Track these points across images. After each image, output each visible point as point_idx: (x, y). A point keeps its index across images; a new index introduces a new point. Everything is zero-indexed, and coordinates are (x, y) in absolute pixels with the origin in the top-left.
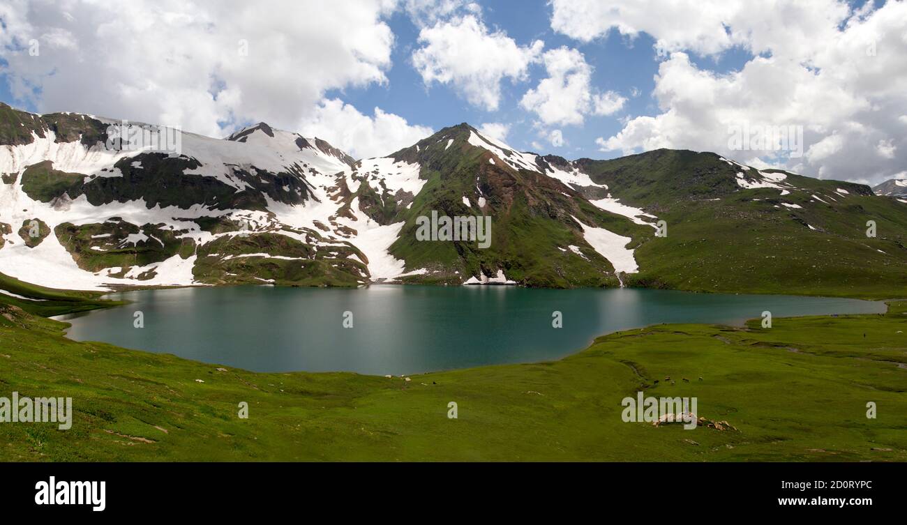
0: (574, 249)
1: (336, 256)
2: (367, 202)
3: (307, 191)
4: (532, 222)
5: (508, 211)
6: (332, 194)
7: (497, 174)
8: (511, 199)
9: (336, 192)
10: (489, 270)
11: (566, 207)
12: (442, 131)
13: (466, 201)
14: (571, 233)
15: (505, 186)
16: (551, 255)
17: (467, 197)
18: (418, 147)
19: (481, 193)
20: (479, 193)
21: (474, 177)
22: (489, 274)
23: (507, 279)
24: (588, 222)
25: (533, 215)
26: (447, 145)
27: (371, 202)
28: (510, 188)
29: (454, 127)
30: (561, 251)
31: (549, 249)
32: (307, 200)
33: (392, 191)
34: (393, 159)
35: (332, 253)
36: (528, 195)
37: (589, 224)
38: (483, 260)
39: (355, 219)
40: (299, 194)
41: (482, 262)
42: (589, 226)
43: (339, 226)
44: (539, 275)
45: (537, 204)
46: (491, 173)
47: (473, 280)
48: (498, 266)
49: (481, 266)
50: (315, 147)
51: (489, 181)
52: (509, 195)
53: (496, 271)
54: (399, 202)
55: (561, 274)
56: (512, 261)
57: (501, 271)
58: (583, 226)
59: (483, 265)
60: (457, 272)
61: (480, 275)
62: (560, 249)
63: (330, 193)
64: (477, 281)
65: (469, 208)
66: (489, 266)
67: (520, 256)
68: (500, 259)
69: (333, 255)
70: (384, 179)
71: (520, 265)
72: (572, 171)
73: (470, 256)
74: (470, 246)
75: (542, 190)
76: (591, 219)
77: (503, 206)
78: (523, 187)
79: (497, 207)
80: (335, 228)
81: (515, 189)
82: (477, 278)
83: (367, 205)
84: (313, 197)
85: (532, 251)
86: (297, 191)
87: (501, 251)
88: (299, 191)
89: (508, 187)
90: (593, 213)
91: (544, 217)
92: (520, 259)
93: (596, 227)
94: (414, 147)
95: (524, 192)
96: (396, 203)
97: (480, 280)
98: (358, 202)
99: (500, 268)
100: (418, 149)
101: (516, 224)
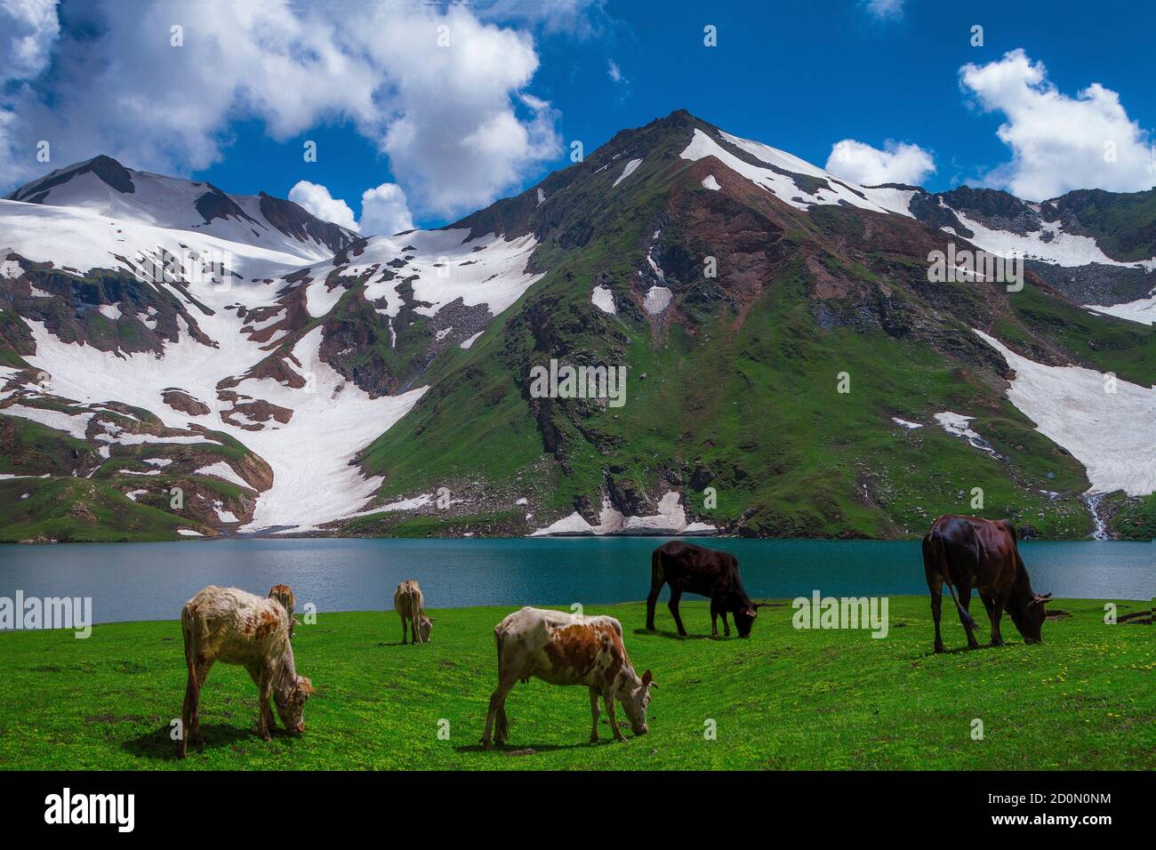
0: (952, 421)
1: (163, 469)
2: (347, 337)
3: (179, 318)
4: (817, 347)
5: (741, 320)
6: (258, 326)
7: (720, 216)
8: (759, 285)
9: (272, 321)
10: (629, 493)
11: (962, 307)
12: (613, 142)
13: (603, 300)
14: (957, 376)
15: (741, 249)
16: (857, 439)
17: (608, 285)
18: (540, 193)
19: (660, 273)
20: (652, 273)
21: (644, 232)
22: (627, 504)
23: (690, 518)
24: (1035, 349)
25: (825, 329)
26: (621, 174)
27: (357, 337)
28: (761, 254)
29: (649, 126)
30: (905, 427)
31: (855, 423)
32: (175, 339)
33: (428, 305)
34: (467, 232)
35: (152, 461)
36: (816, 269)
37: (1039, 355)
38: (618, 463)
39: (298, 382)
40: (152, 325)
41: (615, 469)
42: (1037, 360)
43: (240, 401)
44: (788, 499)
45: (843, 295)
46: (701, 214)
47: (573, 523)
48: (669, 479)
49: (610, 480)
50: (258, 216)
51: (688, 239)
52: (751, 274)
53: (658, 494)
54: (441, 335)
55: (873, 495)
56: (718, 463)
57: (676, 496)
58: (1013, 360)
59: (616, 477)
60: (523, 501)
61: (600, 507)
62: (901, 422)
63: (253, 323)
64: (586, 527)
65: (606, 316)
66: (638, 482)
67: (748, 447)
68: (679, 459)
69: (156, 467)
70: (416, 277)
71: (741, 475)
72: (1035, 228)
73: (580, 452)
74: (585, 423)
75: (881, 260)
76: (1048, 342)
77: (726, 306)
78: (802, 249)
79: (708, 311)
80: (228, 405)
81: (774, 255)
82: (586, 516)
83: (346, 346)
84: (195, 333)
85: (790, 431)
86: (143, 317)
87: (688, 435)
88: (150, 319)
89: (750, 252)
90: (1061, 322)
91: (864, 331)
92: (745, 457)
93: (1063, 364)
94: (532, 194)
95: (803, 265)
96: (431, 334)
97: (594, 521)
98: (320, 338)
99: (675, 484)
100: (541, 199)
101: (760, 356)
